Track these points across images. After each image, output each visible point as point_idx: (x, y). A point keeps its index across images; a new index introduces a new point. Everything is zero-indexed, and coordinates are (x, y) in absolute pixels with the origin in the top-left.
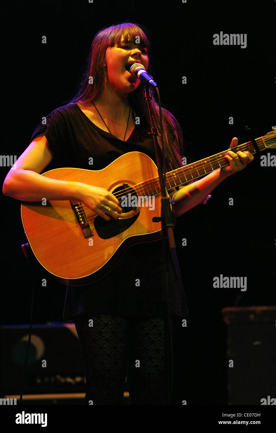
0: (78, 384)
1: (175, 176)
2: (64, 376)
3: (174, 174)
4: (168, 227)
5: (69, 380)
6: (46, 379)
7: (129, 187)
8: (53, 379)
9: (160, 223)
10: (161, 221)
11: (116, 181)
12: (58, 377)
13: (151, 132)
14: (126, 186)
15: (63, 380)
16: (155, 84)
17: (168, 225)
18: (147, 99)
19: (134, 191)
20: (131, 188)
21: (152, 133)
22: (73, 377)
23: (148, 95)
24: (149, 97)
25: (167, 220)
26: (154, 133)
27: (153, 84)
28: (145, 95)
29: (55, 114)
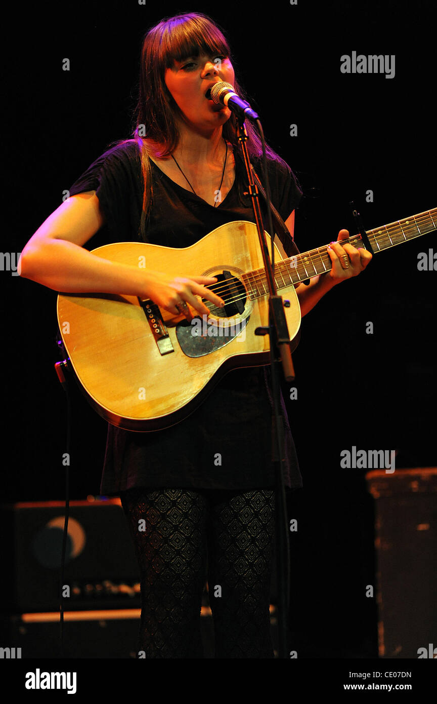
0: (137, 594)
2: (117, 582)
4: (282, 343)
5: (125, 589)
6: (89, 588)
8: (99, 588)
9: (267, 336)
10: (268, 333)
11: (211, 267)
12: (108, 584)
13: (249, 193)
14: (227, 274)
15: (114, 589)
16: (255, 115)
17: (281, 340)
18: (240, 139)
19: (240, 283)
20: (236, 279)
21: (251, 193)
22: (131, 584)
23: (242, 132)
24: (245, 136)
25: (278, 333)
26: (255, 194)
27: (252, 114)
28: (238, 133)
29: (109, 160)
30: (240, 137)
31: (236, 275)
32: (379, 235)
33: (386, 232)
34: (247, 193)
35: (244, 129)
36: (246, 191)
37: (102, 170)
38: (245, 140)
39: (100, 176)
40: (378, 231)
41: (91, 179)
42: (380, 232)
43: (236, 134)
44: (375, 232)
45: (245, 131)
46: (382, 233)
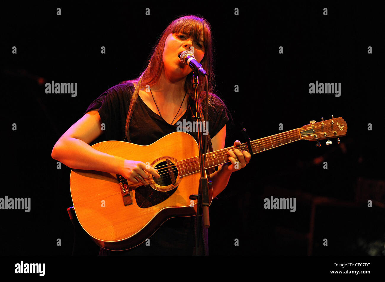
1: (215, 157)
3: (214, 155)
4: (205, 205)
7: (171, 163)
10: (197, 199)
11: (160, 157)
13: (196, 116)
14: (168, 161)
16: (204, 72)
17: (204, 204)
19: (175, 166)
20: (173, 164)
21: (197, 117)
23: (196, 81)
24: (197, 83)
25: (203, 199)
26: (199, 117)
27: (203, 71)
28: (193, 81)
29: (111, 92)
30: (194, 84)
31: (173, 162)
32: (258, 143)
33: (262, 142)
34: (194, 116)
35: (197, 79)
36: (194, 115)
37: (105, 97)
38: (196, 86)
39: (103, 101)
40: (257, 141)
41: (98, 102)
42: (258, 142)
43: (192, 81)
44: (256, 142)
45: (198, 80)
46: (260, 143)
